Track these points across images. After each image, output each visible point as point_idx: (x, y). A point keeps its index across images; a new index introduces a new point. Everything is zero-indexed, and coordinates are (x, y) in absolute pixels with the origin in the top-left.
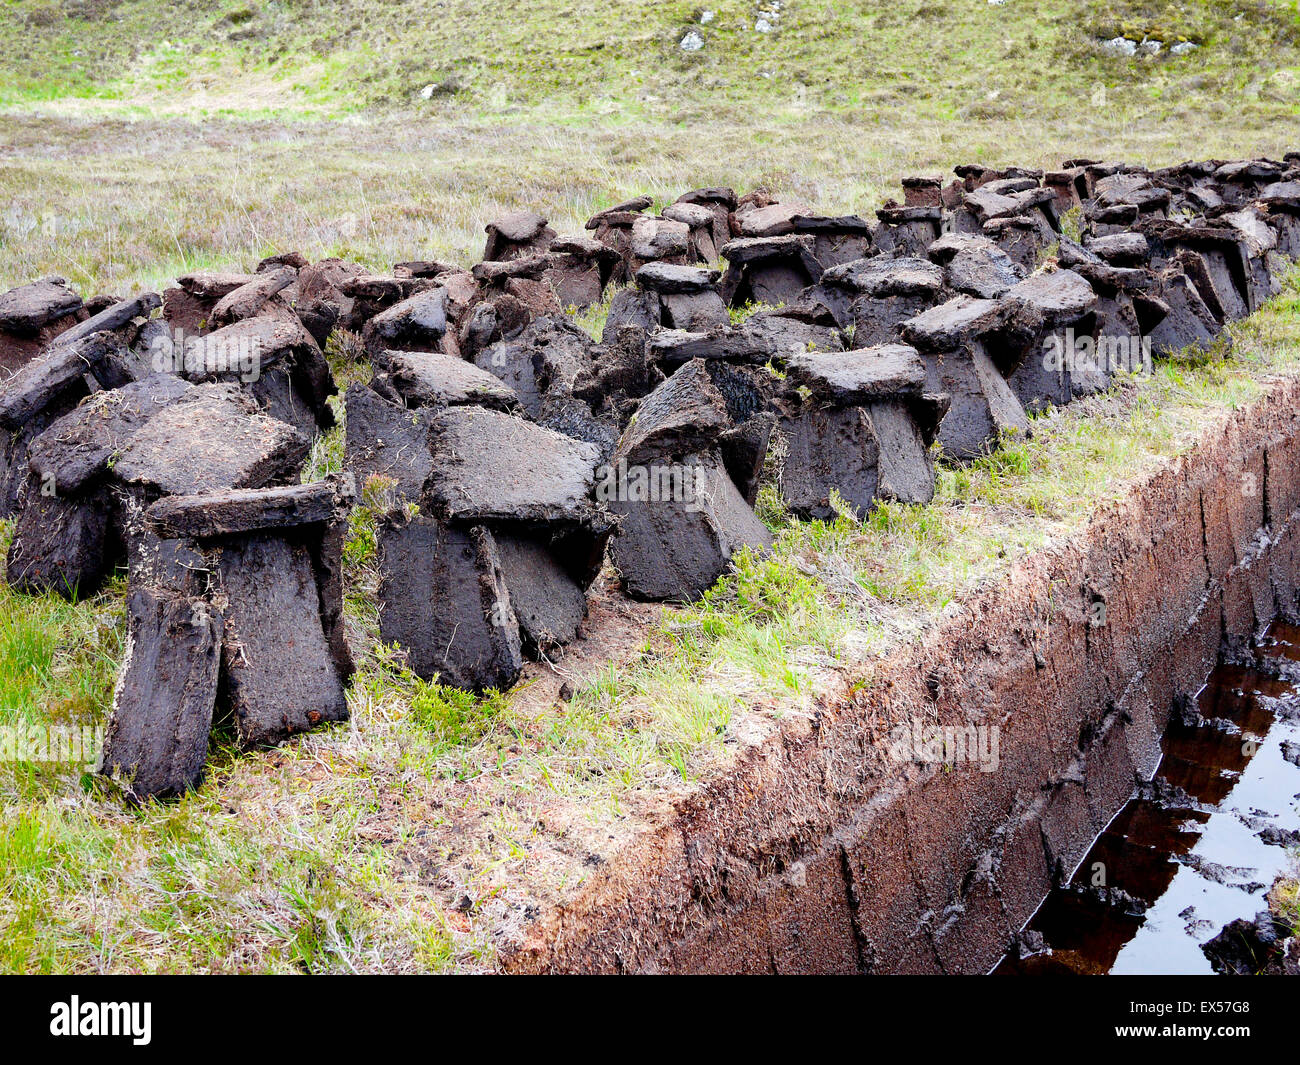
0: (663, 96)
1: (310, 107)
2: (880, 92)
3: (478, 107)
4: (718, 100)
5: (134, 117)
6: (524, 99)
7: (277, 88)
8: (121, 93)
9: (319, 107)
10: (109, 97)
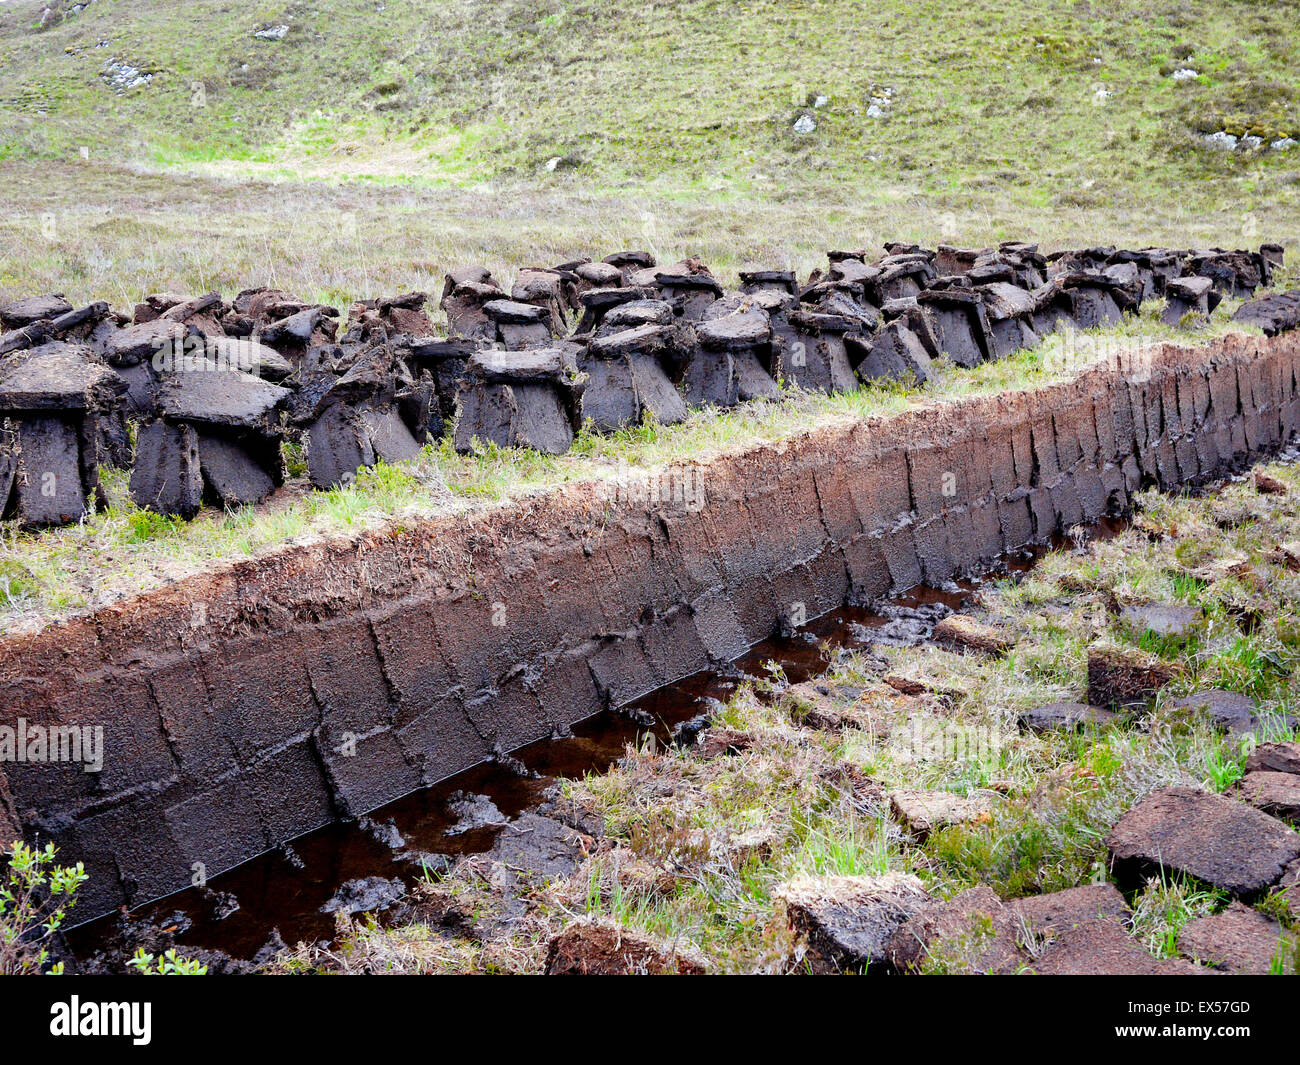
0: (772, 176)
1: (443, 175)
2: (980, 178)
3: (597, 180)
4: (825, 181)
5: (279, 179)
6: (641, 174)
7: (415, 156)
8: (273, 157)
9: (451, 176)
10: (261, 160)
